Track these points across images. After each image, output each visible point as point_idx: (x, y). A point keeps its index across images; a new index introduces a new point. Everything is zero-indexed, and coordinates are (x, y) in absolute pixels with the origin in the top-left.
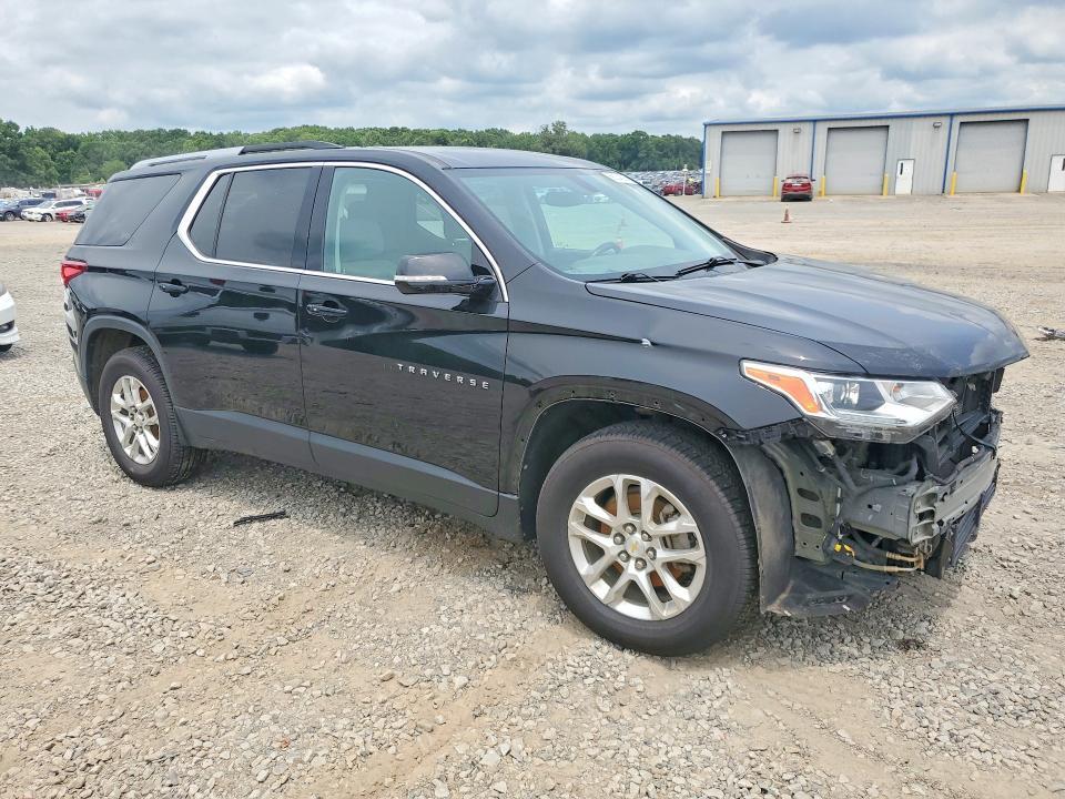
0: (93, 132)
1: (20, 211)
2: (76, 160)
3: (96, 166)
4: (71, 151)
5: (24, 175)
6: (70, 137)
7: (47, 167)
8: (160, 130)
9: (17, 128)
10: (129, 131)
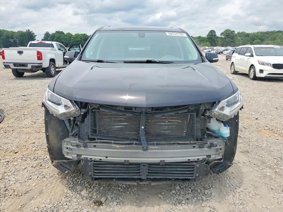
0: (254, 32)
1: (223, 52)
2: (248, 40)
3: (252, 41)
4: (247, 37)
5: (233, 43)
6: (248, 34)
7: (239, 41)
8: (274, 31)
9: (234, 32)
10: (264, 31)
